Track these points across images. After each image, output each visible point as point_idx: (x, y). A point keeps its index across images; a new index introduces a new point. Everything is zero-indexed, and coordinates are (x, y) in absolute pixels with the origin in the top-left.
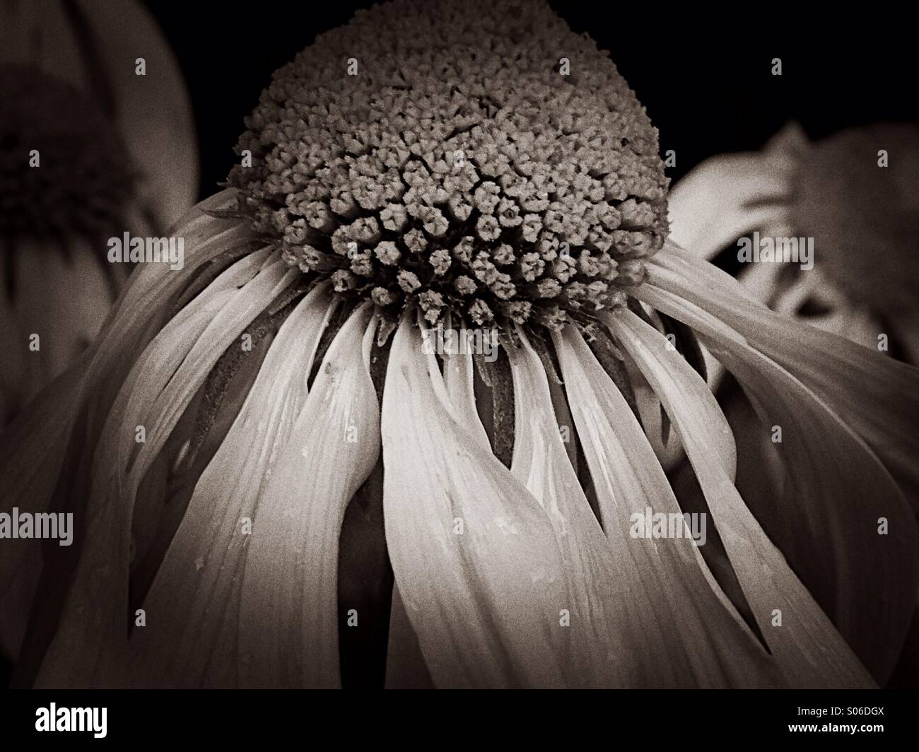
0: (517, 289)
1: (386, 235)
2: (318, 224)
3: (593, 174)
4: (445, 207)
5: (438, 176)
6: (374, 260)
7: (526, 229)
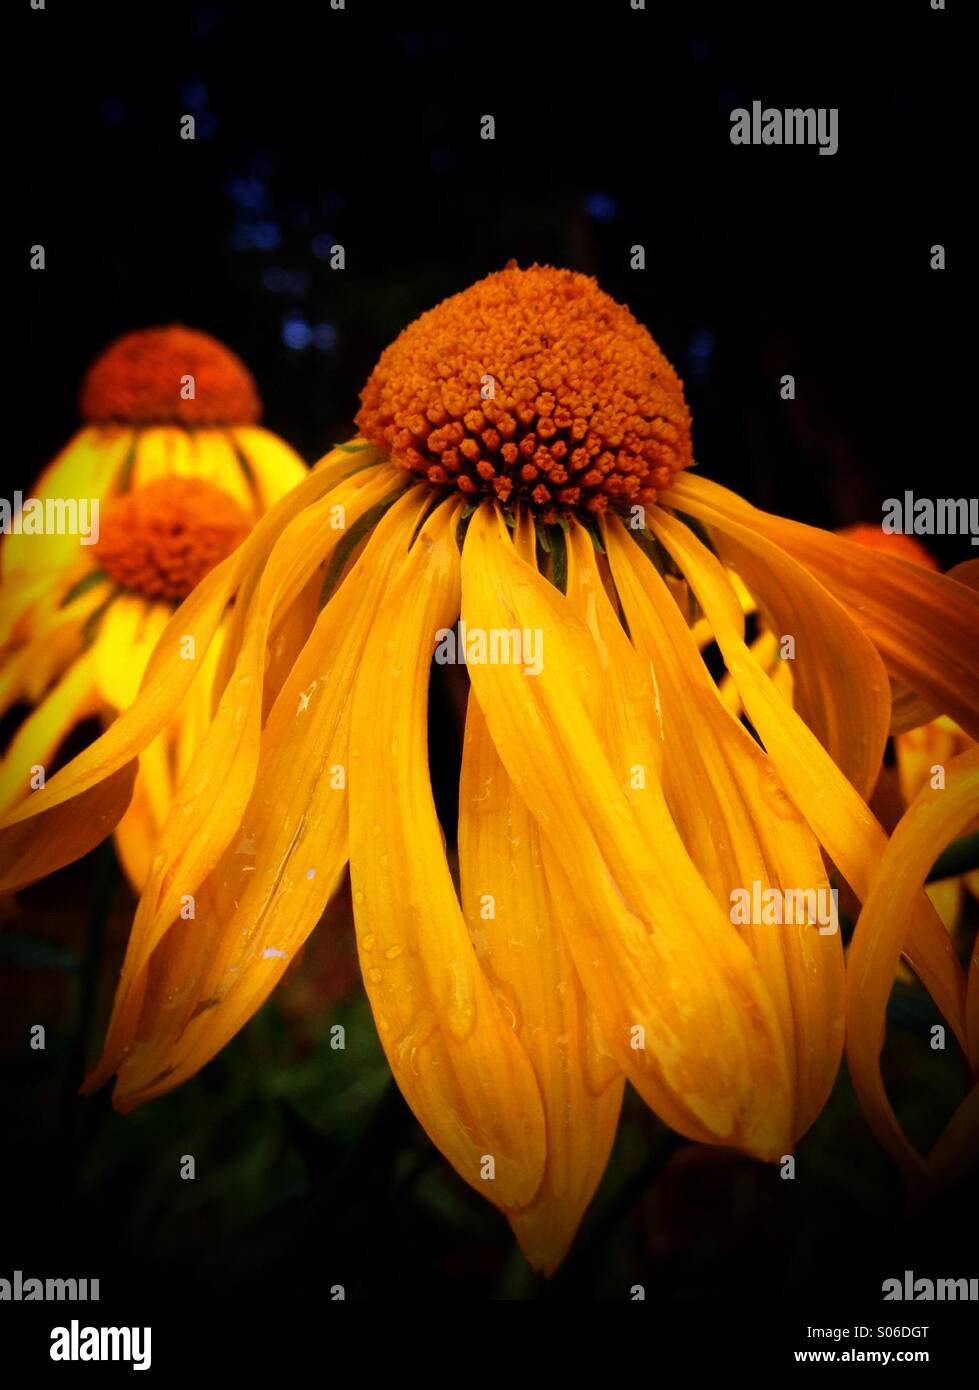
0: (568, 475)
1: (469, 434)
2: (417, 430)
3: (627, 393)
4: (513, 413)
5: (508, 389)
6: (460, 454)
7: (576, 429)
